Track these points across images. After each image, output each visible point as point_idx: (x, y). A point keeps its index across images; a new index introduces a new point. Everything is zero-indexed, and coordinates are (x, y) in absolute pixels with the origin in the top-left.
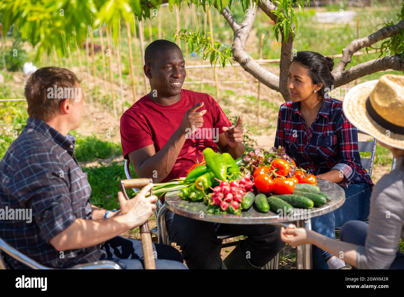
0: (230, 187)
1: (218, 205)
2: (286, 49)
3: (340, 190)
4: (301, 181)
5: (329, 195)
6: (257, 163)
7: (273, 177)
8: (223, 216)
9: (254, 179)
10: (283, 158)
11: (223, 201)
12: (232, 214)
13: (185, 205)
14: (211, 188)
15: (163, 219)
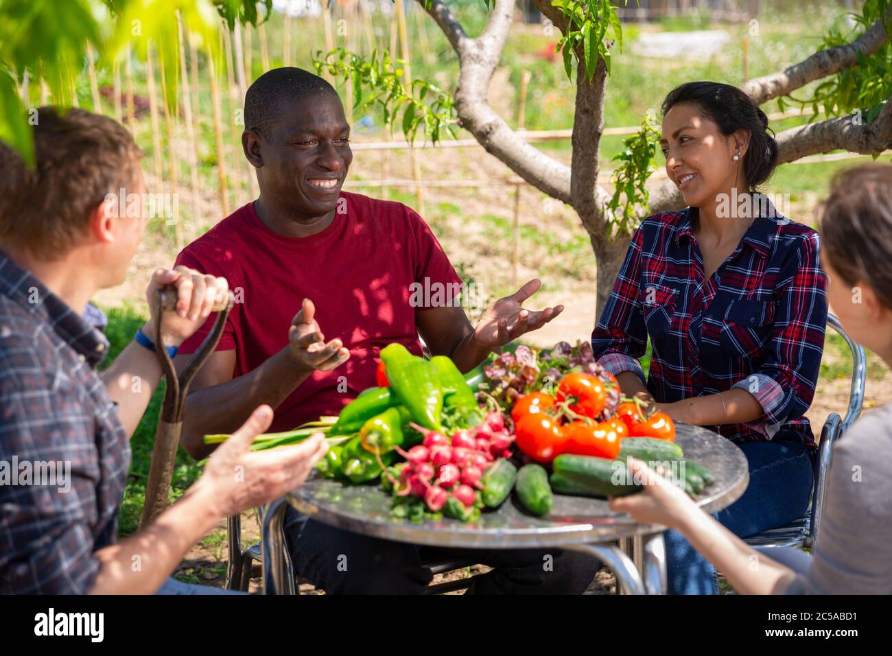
0: (452, 449)
1: (418, 497)
2: (588, 99)
3: (733, 453)
4: (633, 431)
5: (706, 466)
6: (520, 385)
7: (564, 420)
8: (432, 524)
9: (515, 426)
10: (587, 371)
11: (432, 484)
12: (456, 521)
13: (332, 493)
14: (402, 452)
15: (276, 529)
